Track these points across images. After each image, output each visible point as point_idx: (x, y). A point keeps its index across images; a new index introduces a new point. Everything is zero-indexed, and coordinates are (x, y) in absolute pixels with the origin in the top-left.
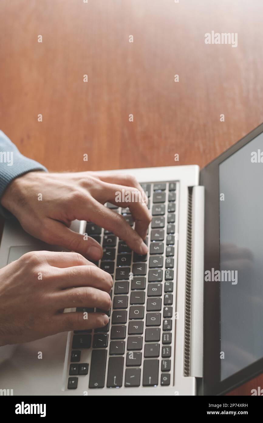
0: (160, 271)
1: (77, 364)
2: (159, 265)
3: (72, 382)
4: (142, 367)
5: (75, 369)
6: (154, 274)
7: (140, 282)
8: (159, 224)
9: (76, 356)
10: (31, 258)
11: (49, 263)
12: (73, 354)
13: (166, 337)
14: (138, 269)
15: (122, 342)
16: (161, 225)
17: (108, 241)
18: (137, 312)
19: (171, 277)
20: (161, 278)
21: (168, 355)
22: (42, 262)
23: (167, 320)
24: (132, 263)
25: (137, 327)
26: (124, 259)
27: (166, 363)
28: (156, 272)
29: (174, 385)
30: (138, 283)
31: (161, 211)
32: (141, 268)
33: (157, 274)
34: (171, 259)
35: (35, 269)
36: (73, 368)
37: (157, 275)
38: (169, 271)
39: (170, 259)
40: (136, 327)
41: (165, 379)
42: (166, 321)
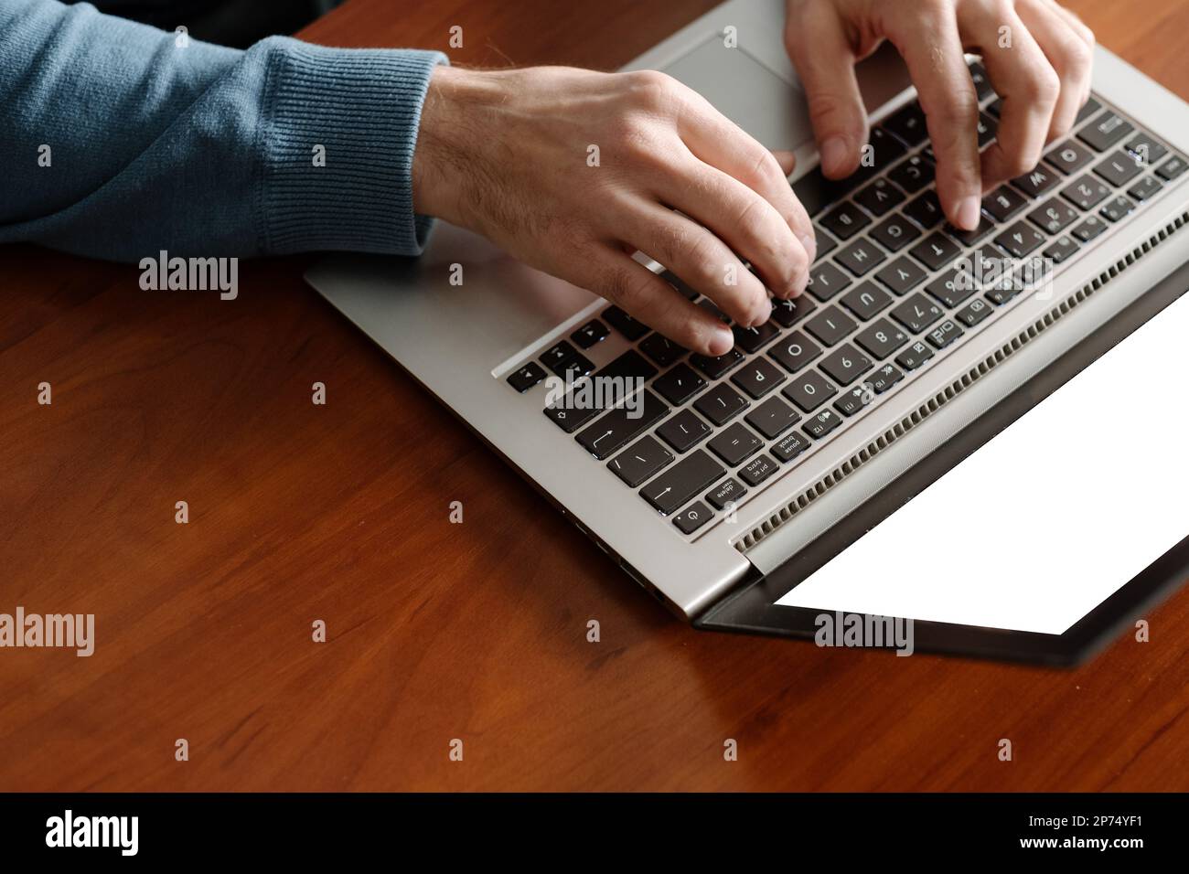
0: (936, 311)
1: (575, 350)
2: (947, 300)
3: (525, 373)
4: (679, 458)
5: (560, 355)
6: (916, 308)
7: (872, 299)
8: (1050, 219)
9: (590, 333)
10: (647, 87)
11: (678, 127)
12: (588, 327)
13: (793, 442)
14: (900, 271)
15: (700, 381)
16: (1052, 226)
17: (910, 170)
18: (795, 350)
19: (940, 341)
20: (920, 326)
21: (752, 480)
22: (664, 112)
23: (832, 415)
24: (904, 252)
25: (763, 378)
26: (896, 231)
27: (731, 488)
28: (925, 306)
29: (693, 542)
30: (866, 298)
31: (1086, 198)
32: (907, 275)
33: (922, 313)
34: (986, 306)
35: (632, 114)
36: (558, 351)
37: (919, 315)
38: (952, 326)
39: (983, 305)
40: (760, 377)
41: (694, 516)
42: (827, 415)
